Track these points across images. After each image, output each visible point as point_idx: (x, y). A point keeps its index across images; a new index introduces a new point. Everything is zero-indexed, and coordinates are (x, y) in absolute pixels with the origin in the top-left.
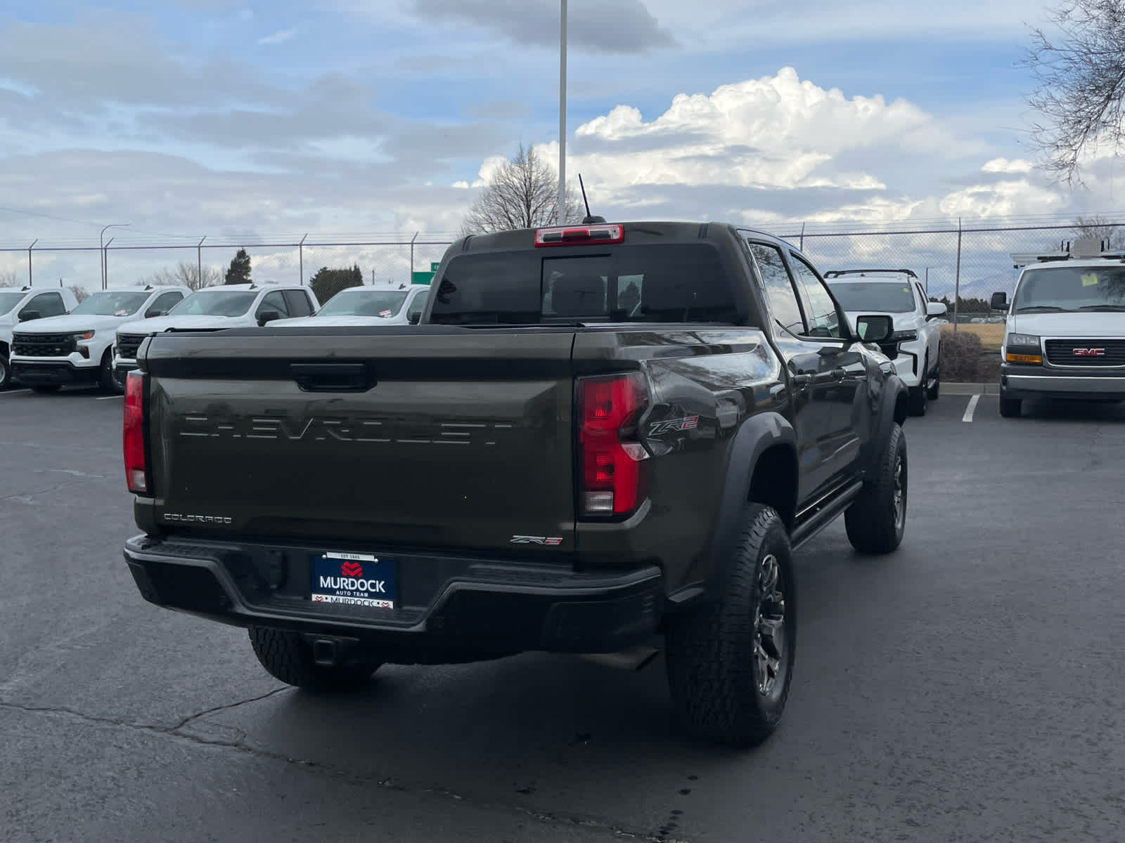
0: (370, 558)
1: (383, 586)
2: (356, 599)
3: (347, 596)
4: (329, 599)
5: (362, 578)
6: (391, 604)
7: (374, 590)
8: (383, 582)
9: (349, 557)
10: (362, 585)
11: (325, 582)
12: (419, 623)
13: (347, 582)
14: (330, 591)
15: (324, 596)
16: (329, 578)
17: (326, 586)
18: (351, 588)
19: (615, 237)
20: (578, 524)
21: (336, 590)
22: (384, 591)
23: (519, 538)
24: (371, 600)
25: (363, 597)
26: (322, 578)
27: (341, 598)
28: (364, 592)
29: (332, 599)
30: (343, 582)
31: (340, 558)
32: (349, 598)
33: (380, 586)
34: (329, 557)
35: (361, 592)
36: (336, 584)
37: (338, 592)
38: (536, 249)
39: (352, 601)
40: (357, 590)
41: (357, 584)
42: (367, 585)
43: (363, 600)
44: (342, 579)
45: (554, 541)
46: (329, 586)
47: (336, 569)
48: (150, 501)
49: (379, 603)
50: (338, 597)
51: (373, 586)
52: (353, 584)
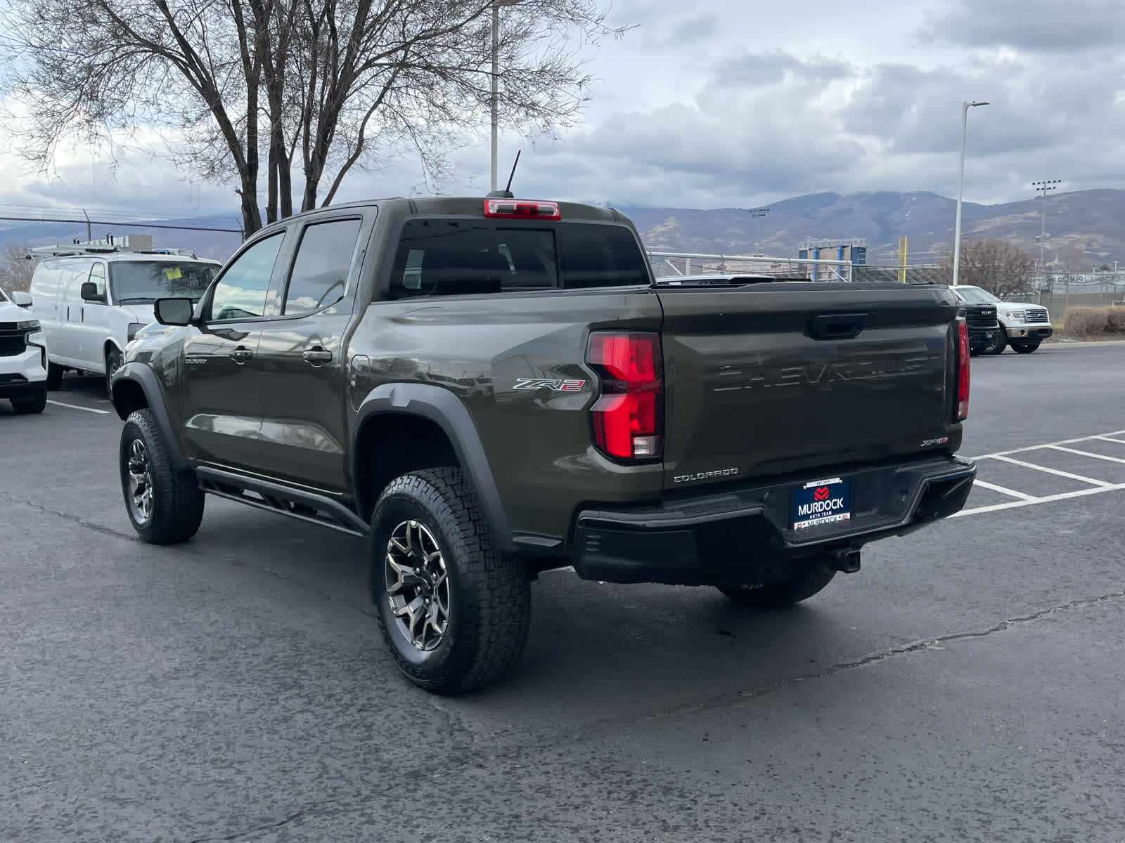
0: (837, 480)
1: (842, 503)
2: (825, 518)
3: (818, 517)
4: (805, 524)
6: (848, 515)
7: (836, 507)
8: (842, 499)
9: (822, 483)
10: (828, 505)
11: (802, 510)
12: (904, 517)
14: (806, 517)
15: (802, 523)
16: (805, 506)
17: (803, 514)
18: (820, 510)
20: (953, 425)
21: (810, 515)
22: (842, 506)
23: (926, 443)
24: (836, 516)
25: (830, 515)
26: (800, 507)
27: (816, 520)
28: (828, 511)
29: (808, 523)
30: (816, 506)
31: (816, 485)
32: (821, 519)
33: (840, 503)
34: (807, 487)
35: (826, 511)
36: (809, 510)
37: (811, 517)
38: (489, 219)
39: (823, 520)
40: (825, 511)
41: (825, 506)
42: (831, 504)
43: (830, 517)
44: (814, 504)
45: (943, 440)
46: (805, 513)
47: (810, 497)
48: (657, 467)
49: (839, 517)
50: (813, 520)
51: (835, 504)
52: (821, 506)
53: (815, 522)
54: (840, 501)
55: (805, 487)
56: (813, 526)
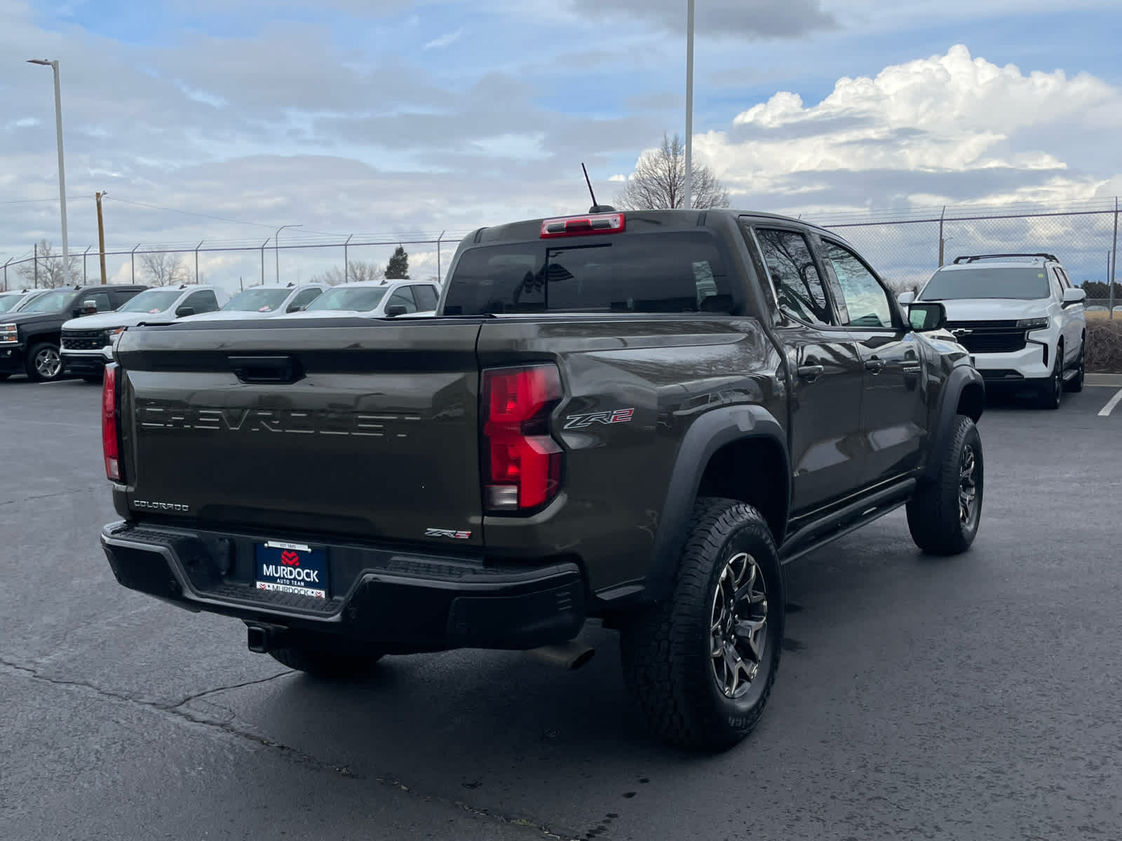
0: (305, 548)
1: (316, 576)
2: (294, 588)
3: (286, 584)
4: (270, 586)
5: (300, 568)
6: (323, 594)
7: (309, 579)
8: (316, 572)
9: (287, 546)
10: (299, 574)
11: (268, 570)
12: (336, 614)
13: (286, 571)
14: (272, 579)
15: (267, 584)
16: (271, 566)
17: (268, 574)
18: (289, 577)
19: (617, 226)
20: (485, 517)
21: (277, 578)
22: (317, 581)
23: (433, 531)
24: (306, 589)
25: (301, 586)
26: (265, 566)
27: (281, 586)
28: (300, 581)
29: (273, 586)
30: (283, 571)
31: (280, 547)
32: (288, 587)
33: (314, 576)
34: (270, 545)
35: (298, 581)
36: (276, 572)
37: (278, 581)
38: (541, 240)
39: (290, 589)
40: (295, 579)
41: (295, 573)
42: (303, 574)
43: (299, 588)
44: (282, 568)
45: (464, 534)
46: (271, 575)
47: (276, 557)
48: (124, 489)
49: (311, 592)
50: (279, 585)
51: (308, 575)
52: (291, 573)
53: (281, 588)
54: (313, 573)
55: (266, 545)
56: (278, 592)
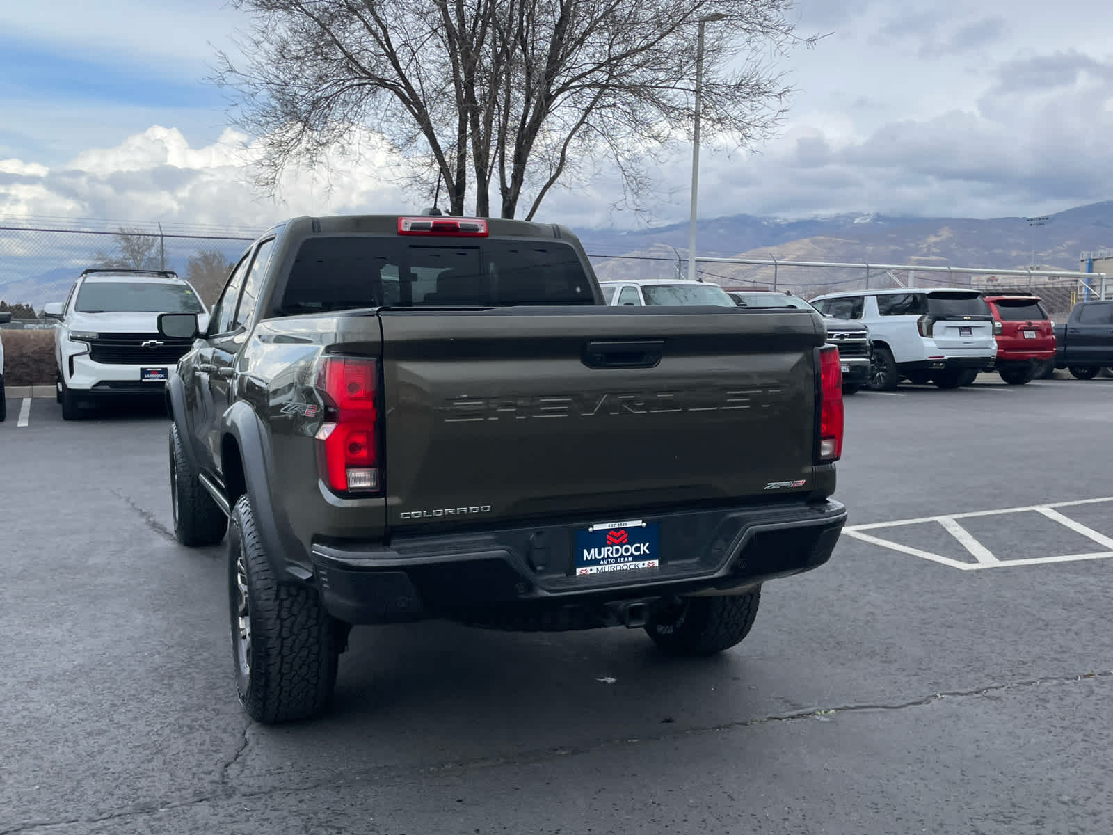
0: (639, 523)
1: (647, 548)
2: (622, 565)
3: (611, 563)
4: (594, 570)
6: (656, 563)
7: (638, 553)
9: (616, 525)
10: (627, 550)
11: (589, 554)
12: (720, 569)
13: (611, 551)
14: (595, 562)
15: (589, 569)
16: (593, 550)
17: (589, 558)
18: (615, 555)
19: (482, 231)
20: (814, 467)
21: (600, 560)
22: (648, 552)
23: (773, 485)
24: (637, 563)
25: (629, 562)
27: (607, 567)
28: (628, 557)
29: (596, 569)
30: (607, 551)
31: (608, 528)
32: (615, 565)
33: (644, 548)
34: (594, 529)
35: (624, 557)
36: (599, 554)
37: (602, 562)
38: (400, 237)
39: (618, 567)
40: (622, 556)
41: (622, 551)
42: (632, 550)
43: (628, 564)
44: (606, 548)
45: (798, 483)
46: (593, 558)
47: (601, 540)
48: (380, 502)
49: (645, 564)
50: (604, 566)
51: (638, 549)
52: (617, 551)
53: (607, 568)
54: (644, 546)
55: (591, 529)
56: (603, 573)
